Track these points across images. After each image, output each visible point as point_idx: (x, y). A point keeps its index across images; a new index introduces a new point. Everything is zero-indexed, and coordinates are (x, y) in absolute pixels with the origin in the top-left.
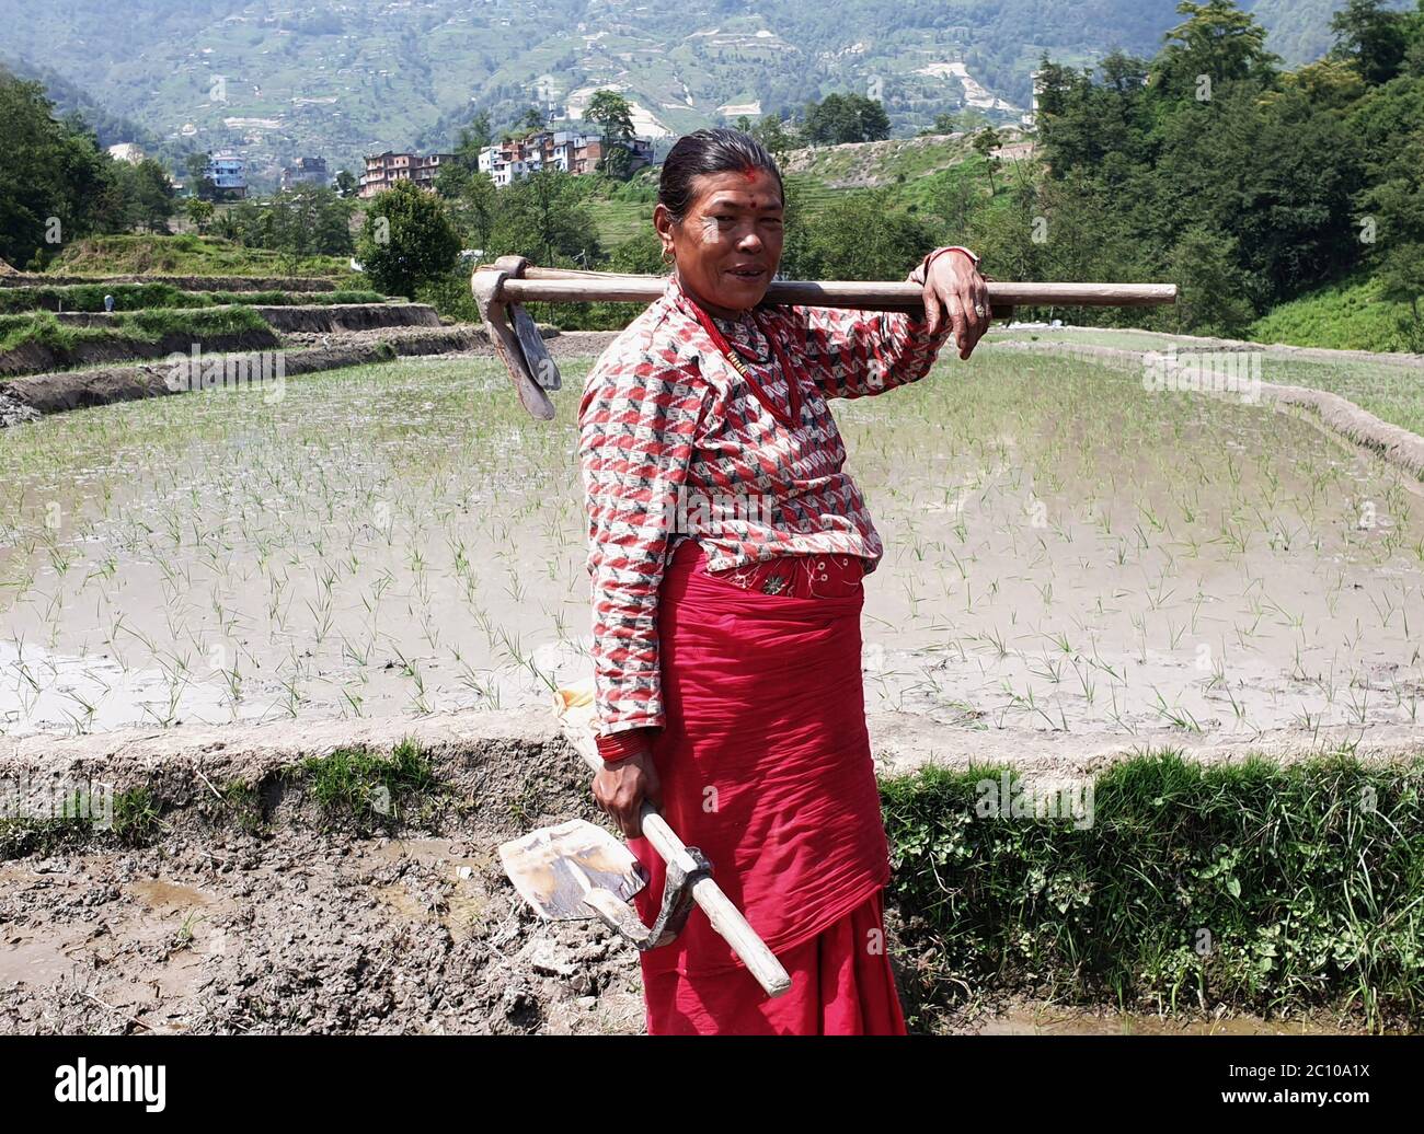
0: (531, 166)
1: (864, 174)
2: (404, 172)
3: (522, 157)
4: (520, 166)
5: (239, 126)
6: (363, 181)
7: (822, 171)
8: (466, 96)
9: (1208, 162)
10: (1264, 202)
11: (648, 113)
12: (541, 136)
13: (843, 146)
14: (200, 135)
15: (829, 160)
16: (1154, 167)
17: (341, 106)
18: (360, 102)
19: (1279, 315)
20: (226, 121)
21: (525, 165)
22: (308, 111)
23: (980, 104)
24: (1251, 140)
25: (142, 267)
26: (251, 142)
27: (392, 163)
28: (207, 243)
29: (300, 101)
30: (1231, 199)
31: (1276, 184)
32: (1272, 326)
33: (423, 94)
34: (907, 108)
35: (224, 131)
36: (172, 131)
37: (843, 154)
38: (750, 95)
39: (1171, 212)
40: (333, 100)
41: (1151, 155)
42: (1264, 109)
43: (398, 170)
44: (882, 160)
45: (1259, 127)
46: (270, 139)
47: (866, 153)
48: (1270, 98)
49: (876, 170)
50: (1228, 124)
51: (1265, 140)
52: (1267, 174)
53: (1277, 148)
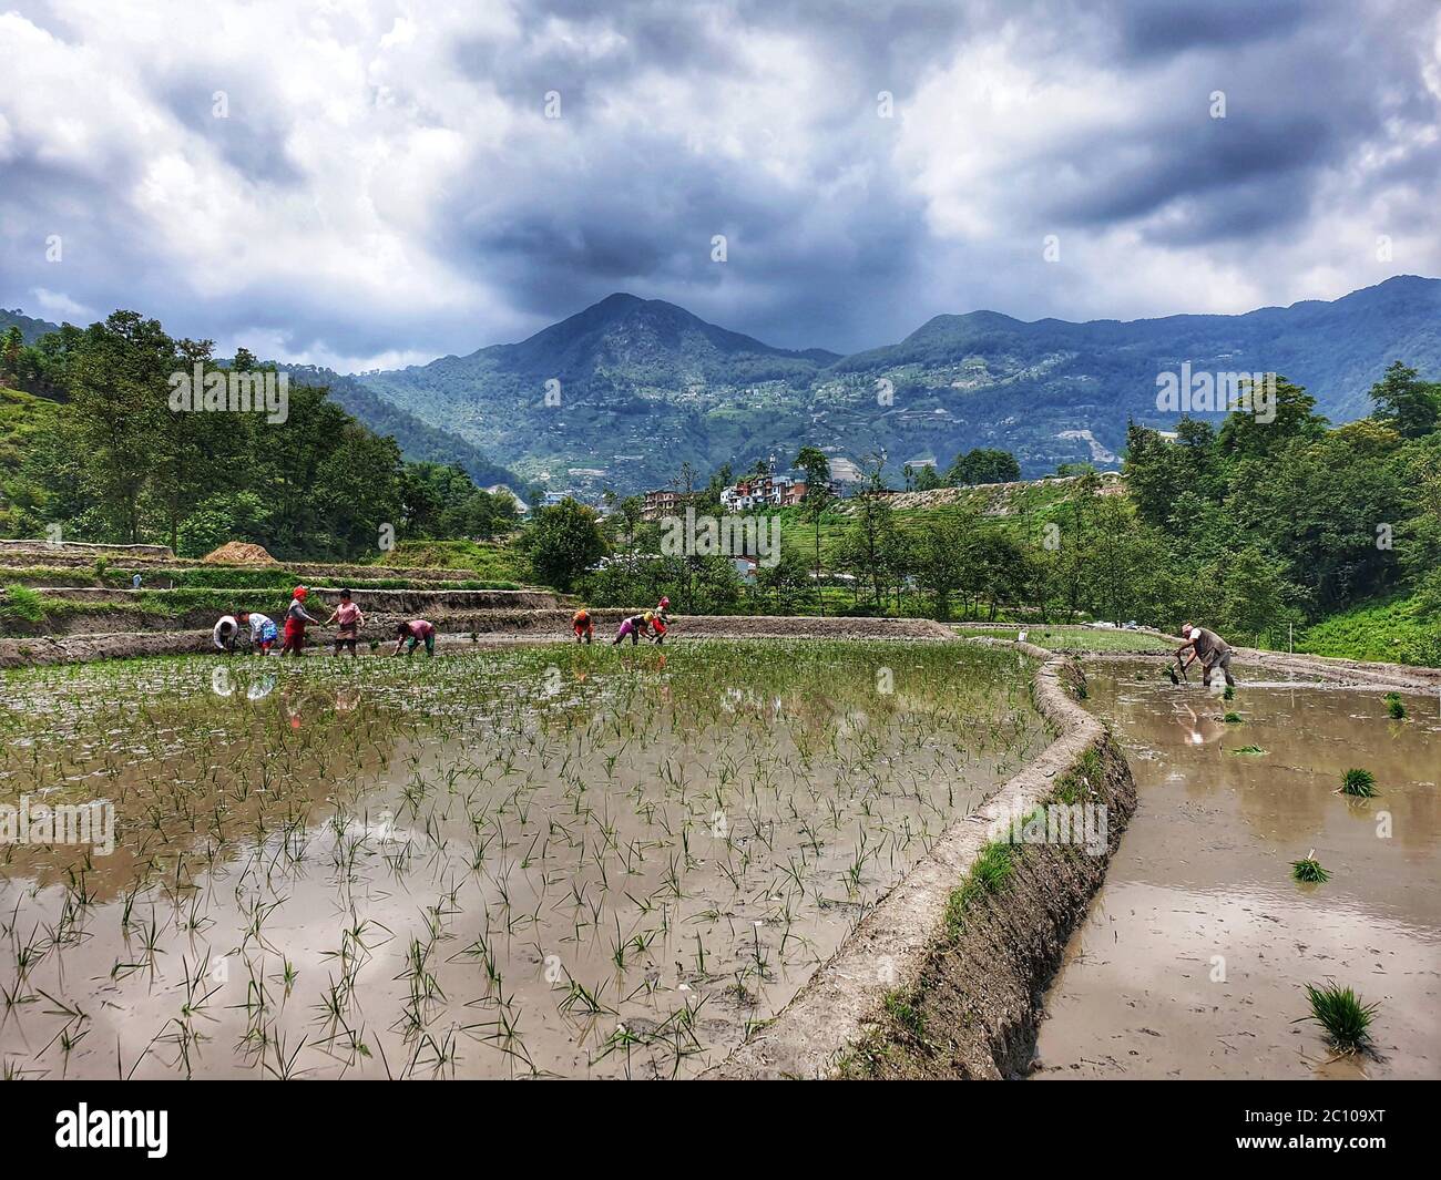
0: (755, 500)
1: (998, 506)
2: (670, 505)
3: (749, 493)
4: (748, 499)
5: (577, 474)
6: (643, 510)
7: (965, 504)
8: (729, 455)
9: (1266, 500)
10: (1314, 532)
11: (854, 466)
12: (763, 480)
13: (982, 486)
14: (552, 480)
15: (971, 496)
16: (1222, 504)
17: (646, 461)
18: (659, 458)
19: (1333, 624)
20: (570, 470)
21: (751, 499)
22: (624, 464)
23: (1104, 459)
24: (1301, 482)
25: (426, 563)
26: (585, 484)
27: (662, 497)
28: (480, 547)
29: (619, 458)
30: (1286, 528)
31: (1322, 517)
32: (1323, 633)
33: (701, 453)
34: (1047, 462)
35: (567, 477)
36: (534, 476)
37: (982, 491)
38: (929, 453)
39: (1228, 537)
40: (641, 457)
41: (1219, 494)
42: (1313, 459)
43: (666, 502)
44: (1012, 496)
45: (1308, 472)
46: (597, 483)
47: (1000, 491)
48: (1316, 449)
49: (1007, 503)
50: (1280, 469)
51: (1313, 481)
52: (1313, 511)
53: (1321, 489)
